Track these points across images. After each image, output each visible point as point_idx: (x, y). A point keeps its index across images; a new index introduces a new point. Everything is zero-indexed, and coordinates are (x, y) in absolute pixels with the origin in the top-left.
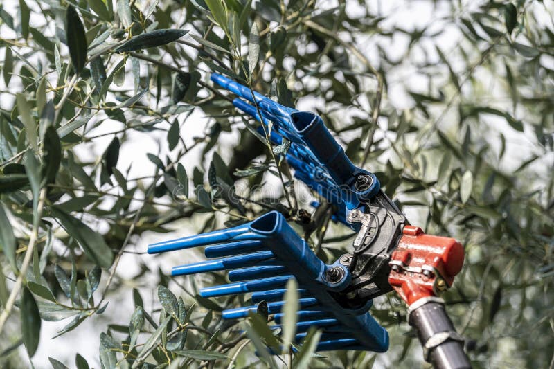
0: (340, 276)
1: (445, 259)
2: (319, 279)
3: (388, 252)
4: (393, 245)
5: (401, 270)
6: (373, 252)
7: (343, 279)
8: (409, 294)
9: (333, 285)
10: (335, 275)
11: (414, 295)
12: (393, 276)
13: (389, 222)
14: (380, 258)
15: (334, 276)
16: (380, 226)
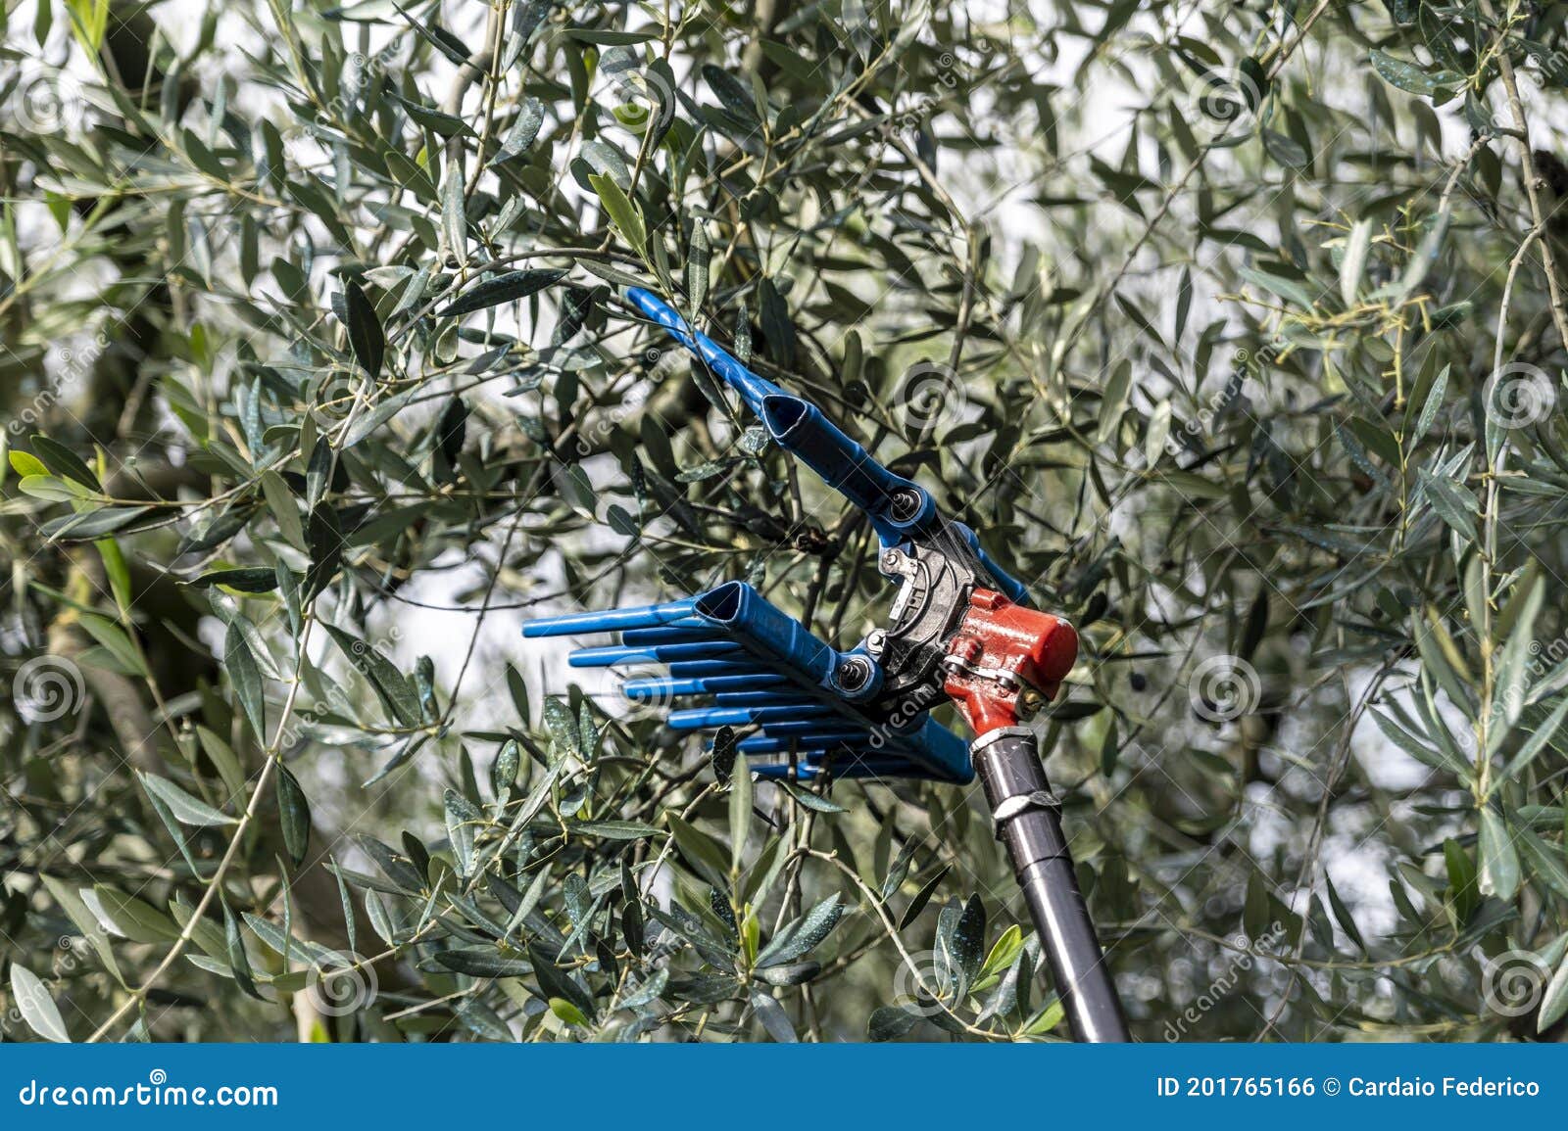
0: (862, 676)
1: (1036, 658)
2: (825, 684)
3: (942, 640)
4: (953, 625)
5: (963, 673)
6: (918, 637)
7: (867, 684)
8: (977, 717)
9: (849, 694)
10: (852, 677)
11: (986, 718)
12: (954, 681)
13: (947, 581)
14: (930, 649)
15: (852, 679)
16: (932, 589)
